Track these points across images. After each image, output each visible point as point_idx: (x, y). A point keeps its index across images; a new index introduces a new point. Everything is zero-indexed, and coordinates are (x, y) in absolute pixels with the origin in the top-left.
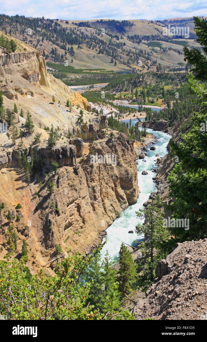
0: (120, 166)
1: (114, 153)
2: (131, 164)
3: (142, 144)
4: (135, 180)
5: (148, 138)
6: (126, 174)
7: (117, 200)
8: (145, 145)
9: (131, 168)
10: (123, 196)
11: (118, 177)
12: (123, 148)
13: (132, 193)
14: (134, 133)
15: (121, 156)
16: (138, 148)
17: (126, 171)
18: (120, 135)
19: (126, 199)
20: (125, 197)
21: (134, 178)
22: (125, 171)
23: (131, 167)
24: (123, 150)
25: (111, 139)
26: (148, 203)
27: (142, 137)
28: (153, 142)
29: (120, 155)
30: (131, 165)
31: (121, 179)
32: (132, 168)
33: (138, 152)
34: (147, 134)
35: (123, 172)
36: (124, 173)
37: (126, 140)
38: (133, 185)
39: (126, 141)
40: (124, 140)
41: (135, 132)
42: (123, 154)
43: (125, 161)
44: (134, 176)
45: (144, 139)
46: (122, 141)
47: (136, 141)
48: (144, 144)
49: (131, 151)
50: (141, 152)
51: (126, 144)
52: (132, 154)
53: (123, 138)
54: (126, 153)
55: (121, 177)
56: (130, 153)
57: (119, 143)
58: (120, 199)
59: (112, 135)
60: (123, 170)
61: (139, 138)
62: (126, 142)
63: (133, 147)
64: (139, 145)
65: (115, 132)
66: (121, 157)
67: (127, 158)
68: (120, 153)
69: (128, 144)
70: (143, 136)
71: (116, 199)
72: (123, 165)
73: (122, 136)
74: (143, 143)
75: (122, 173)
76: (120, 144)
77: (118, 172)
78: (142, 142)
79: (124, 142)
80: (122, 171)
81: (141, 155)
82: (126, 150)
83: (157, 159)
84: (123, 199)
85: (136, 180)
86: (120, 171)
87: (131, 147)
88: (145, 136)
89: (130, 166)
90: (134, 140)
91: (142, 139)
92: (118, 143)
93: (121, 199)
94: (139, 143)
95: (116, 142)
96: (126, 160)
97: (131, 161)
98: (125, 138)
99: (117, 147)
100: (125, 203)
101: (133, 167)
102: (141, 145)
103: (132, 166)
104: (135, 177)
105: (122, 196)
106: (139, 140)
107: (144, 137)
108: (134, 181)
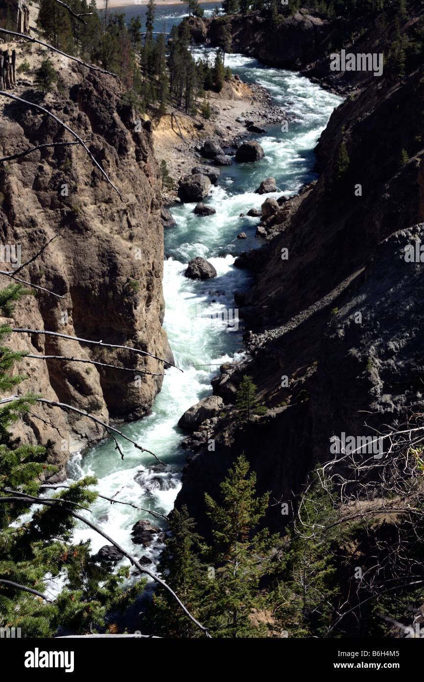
0: (80, 232)
1: (50, 164)
2: (133, 222)
3: (200, 127)
4: (149, 300)
5: (231, 97)
6: (106, 268)
7: (53, 397)
8: (211, 133)
9: (129, 244)
10: (84, 374)
11: (64, 283)
12: (100, 142)
13: (130, 360)
14: (166, 72)
15: (86, 180)
16: (179, 144)
17: (108, 256)
18: (89, 78)
19: (98, 389)
20: (93, 379)
21: (142, 293)
22: (101, 256)
23: (131, 238)
24: (97, 155)
25: (41, 96)
26: (204, 413)
27: (200, 95)
28: (251, 119)
29: (82, 179)
30: (130, 226)
31: (80, 293)
32: (137, 242)
33: (174, 165)
34: (227, 79)
35: (93, 262)
36: (95, 264)
37: (114, 105)
38: (137, 326)
39: (118, 107)
40: (104, 103)
41: (168, 65)
42: (93, 174)
43: (104, 206)
44: (144, 281)
45: (211, 101)
46: (95, 106)
47: (170, 109)
48: (208, 128)
49: (138, 160)
50: (190, 162)
51: (114, 124)
52: (141, 175)
53: (101, 93)
54: (111, 170)
55: (79, 286)
56: (133, 168)
57: (79, 117)
58: (72, 388)
59: (45, 74)
60: (93, 251)
61: (187, 97)
62: (115, 114)
63: (150, 141)
64: (184, 133)
65: (62, 62)
66: (83, 186)
67: (114, 195)
68: (81, 167)
69: (122, 125)
70: (207, 87)
71: (50, 389)
72: (95, 224)
73: (95, 83)
74: (206, 123)
75: (87, 264)
76: (85, 124)
77: (68, 258)
78: (198, 117)
79: (106, 114)
80: (85, 255)
81: (190, 181)
82: (111, 155)
83: (263, 202)
84: (85, 390)
85: (153, 304)
86: (76, 252)
87: (136, 137)
88: (217, 89)
89: (126, 234)
90: (162, 106)
91: (200, 100)
92: (75, 115)
93: (76, 389)
94: (186, 121)
95: (66, 111)
96: (108, 201)
97: (131, 206)
98: (110, 96)
99: (68, 137)
100: (94, 407)
101: (142, 239)
102: (195, 132)
103: (135, 231)
104: (149, 287)
105: (78, 374)
106: (188, 108)
107: (212, 94)
108: (141, 305)
